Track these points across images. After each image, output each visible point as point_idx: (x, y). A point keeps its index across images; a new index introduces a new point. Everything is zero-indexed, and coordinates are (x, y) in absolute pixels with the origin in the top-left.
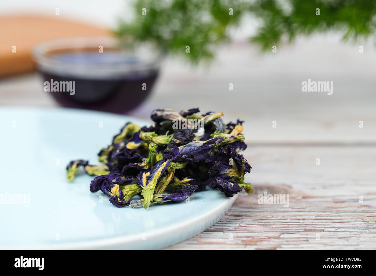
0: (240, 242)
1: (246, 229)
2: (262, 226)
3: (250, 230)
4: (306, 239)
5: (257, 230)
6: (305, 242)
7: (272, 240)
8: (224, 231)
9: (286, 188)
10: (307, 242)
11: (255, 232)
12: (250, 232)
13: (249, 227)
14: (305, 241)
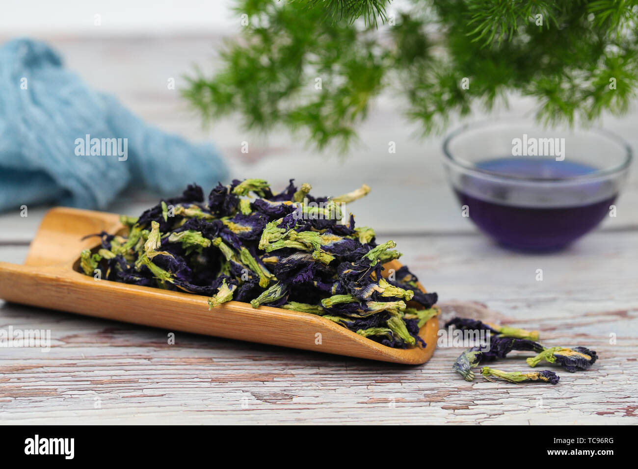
0: (422, 397)
1: (430, 377)
2: (450, 372)
3: (434, 378)
4: (505, 390)
5: (445, 378)
6: (504, 395)
7: (463, 392)
8: (401, 381)
9: (479, 308)
10: (508, 395)
11: (441, 382)
12: (434, 381)
13: (433, 373)
14: (504, 393)
